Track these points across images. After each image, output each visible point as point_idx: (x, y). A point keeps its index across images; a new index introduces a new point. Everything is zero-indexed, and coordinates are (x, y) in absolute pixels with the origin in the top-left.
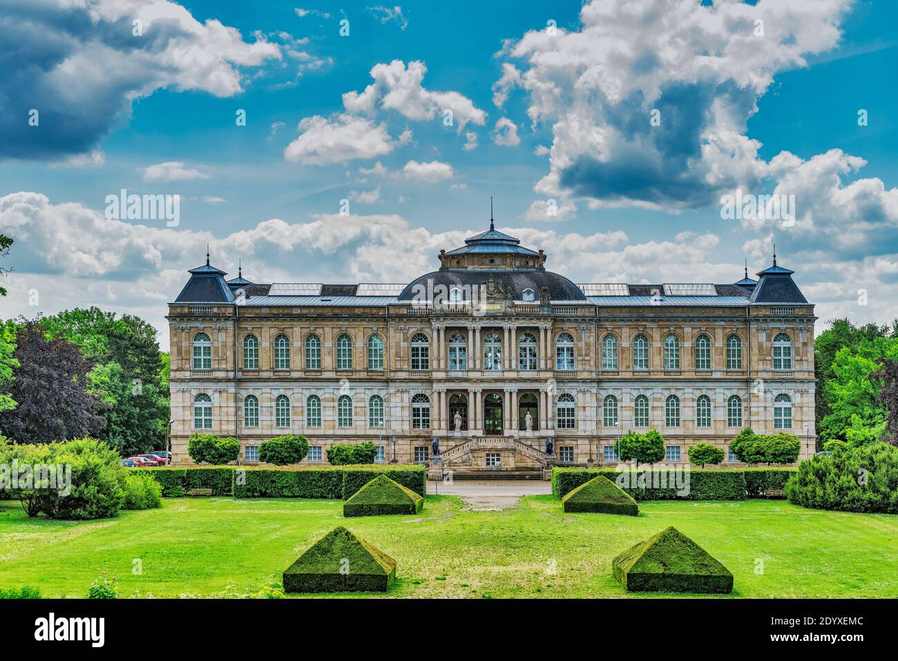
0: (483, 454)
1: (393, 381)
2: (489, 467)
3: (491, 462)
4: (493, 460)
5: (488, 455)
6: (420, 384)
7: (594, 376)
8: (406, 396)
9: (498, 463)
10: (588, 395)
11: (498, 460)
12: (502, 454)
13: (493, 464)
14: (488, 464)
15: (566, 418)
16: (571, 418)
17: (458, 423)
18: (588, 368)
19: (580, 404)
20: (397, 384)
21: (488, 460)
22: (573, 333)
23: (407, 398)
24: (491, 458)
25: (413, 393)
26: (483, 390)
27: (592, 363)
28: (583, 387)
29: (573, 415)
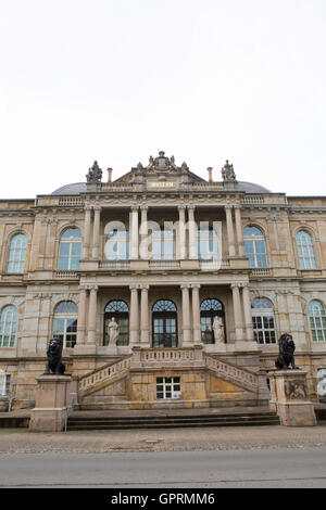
0: (152, 379)
1: (32, 283)
2: (161, 401)
3: (165, 392)
4: (168, 388)
5: (159, 380)
6: (66, 288)
7: (294, 274)
8: (46, 303)
9: (178, 393)
10: (290, 298)
11: (177, 388)
12: (184, 377)
13: (169, 395)
14: (160, 396)
15: (263, 330)
16: (269, 330)
17: (113, 334)
18: (285, 264)
19: (282, 310)
20: (36, 288)
21: (160, 388)
22: (261, 223)
23: (47, 305)
24: (164, 385)
25: (56, 300)
26: (151, 286)
27: (290, 258)
28: (281, 287)
29: (272, 326)
